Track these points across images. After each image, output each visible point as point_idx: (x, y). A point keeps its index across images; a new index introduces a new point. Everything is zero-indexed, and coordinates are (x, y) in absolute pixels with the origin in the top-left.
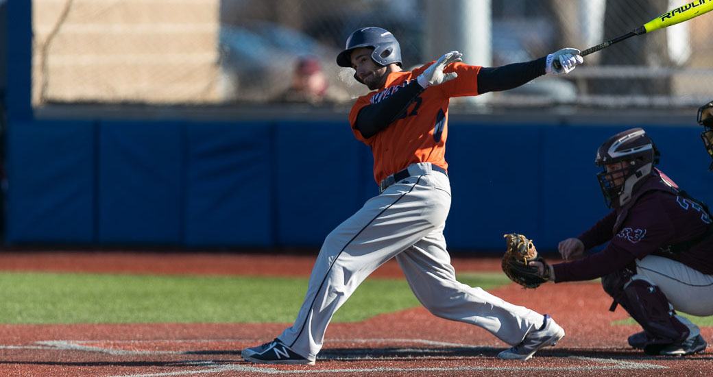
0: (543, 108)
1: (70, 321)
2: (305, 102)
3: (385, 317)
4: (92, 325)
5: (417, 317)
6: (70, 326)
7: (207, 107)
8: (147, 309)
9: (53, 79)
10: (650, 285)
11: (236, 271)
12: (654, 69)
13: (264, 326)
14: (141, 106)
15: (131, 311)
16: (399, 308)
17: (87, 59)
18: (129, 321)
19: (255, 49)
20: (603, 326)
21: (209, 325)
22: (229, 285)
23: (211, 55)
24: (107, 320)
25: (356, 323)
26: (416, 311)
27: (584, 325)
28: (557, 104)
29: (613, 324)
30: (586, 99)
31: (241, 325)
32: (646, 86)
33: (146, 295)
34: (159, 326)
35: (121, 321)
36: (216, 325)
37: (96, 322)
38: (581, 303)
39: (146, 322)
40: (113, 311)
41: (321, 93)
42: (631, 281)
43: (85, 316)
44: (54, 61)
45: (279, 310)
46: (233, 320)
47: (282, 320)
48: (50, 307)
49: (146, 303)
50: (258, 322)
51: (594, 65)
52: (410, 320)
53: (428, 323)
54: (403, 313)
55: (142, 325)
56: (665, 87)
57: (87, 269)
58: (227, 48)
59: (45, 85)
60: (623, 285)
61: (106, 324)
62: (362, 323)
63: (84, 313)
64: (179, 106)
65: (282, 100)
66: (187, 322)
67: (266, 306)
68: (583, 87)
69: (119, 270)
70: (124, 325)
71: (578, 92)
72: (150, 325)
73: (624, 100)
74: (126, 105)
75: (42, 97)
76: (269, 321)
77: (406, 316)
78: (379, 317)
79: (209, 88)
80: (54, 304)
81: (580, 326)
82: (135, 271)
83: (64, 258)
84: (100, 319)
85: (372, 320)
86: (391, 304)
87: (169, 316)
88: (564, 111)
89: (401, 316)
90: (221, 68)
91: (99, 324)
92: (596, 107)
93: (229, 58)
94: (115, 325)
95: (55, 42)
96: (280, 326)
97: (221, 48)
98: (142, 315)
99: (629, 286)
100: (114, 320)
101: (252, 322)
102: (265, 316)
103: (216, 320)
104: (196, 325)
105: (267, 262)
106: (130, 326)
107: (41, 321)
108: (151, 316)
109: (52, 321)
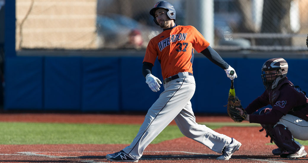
0: (236, 51)
1: (32, 143)
2: (133, 49)
3: (168, 141)
4: (42, 145)
5: (182, 141)
6: (32, 145)
7: (91, 51)
8: (65, 138)
9: (24, 39)
10: (285, 127)
11: (104, 122)
12: (284, 34)
13: (116, 145)
14: (63, 50)
15: (58, 139)
16: (174, 138)
17: (39, 30)
18: (57, 143)
19: (112, 26)
20: (262, 145)
21: (92, 145)
22: (101, 128)
23: (93, 29)
24: (48, 143)
25: (155, 144)
26: (182, 139)
27: (254, 145)
28: (242, 49)
29: (266, 144)
30: (255, 47)
31: (106, 145)
32: (281, 42)
33: (65, 132)
34: (70, 146)
35: (54, 143)
36: (95, 145)
37: (43, 144)
38: (253, 135)
39: (65, 144)
40: (51, 139)
41: (140, 44)
42: (277, 124)
43: (38, 141)
44: (25, 31)
45: (122, 138)
46: (102, 143)
47: (124, 143)
48: (23, 137)
49: (65, 135)
50: (113, 144)
51: (258, 32)
52: (179, 143)
53: (186, 144)
54: (176, 140)
55: (64, 145)
56: (289, 42)
57: (39, 121)
58: (100, 25)
59: (21, 41)
60: (273, 126)
61: (48, 145)
62: (158, 144)
63: (38, 140)
64: (79, 51)
65: (123, 48)
66: (83, 144)
67: (117, 137)
68: (254, 42)
69: (53, 121)
70: (55, 145)
71: (251, 45)
72: (66, 145)
73: (271, 48)
74: (56, 50)
75: (20, 46)
76: (118, 143)
77: (177, 141)
78: (165, 141)
79: (92, 43)
80: (25, 136)
81: (252, 145)
82: (60, 121)
83: (29, 116)
84: (45, 142)
85: (162, 143)
86: (170, 136)
87: (75, 141)
88: (245, 53)
89: (175, 141)
90: (97, 34)
91: (45, 145)
92: (259, 51)
93: (101, 30)
94: (52, 145)
95: (26, 23)
96: (123, 145)
97: (97, 25)
98: (63, 140)
99: (276, 126)
100: (51, 143)
101: (111, 144)
102: (116, 141)
103: (95, 143)
104: (87, 145)
105: (117, 118)
106: (58, 145)
107: (19, 143)
108: (67, 141)
109: (24, 143)
